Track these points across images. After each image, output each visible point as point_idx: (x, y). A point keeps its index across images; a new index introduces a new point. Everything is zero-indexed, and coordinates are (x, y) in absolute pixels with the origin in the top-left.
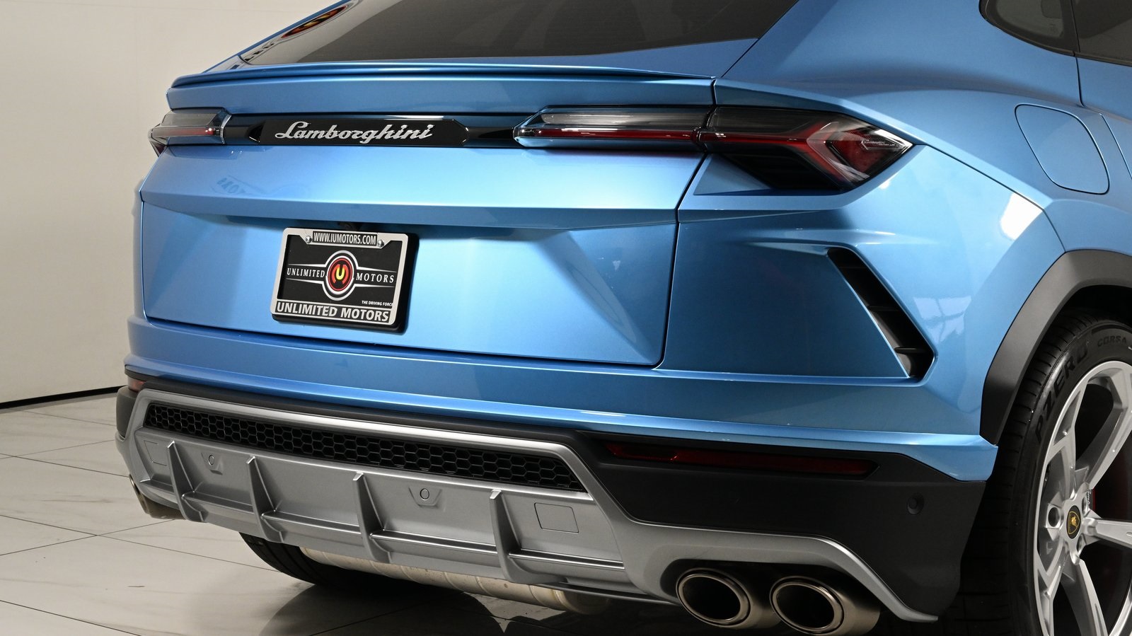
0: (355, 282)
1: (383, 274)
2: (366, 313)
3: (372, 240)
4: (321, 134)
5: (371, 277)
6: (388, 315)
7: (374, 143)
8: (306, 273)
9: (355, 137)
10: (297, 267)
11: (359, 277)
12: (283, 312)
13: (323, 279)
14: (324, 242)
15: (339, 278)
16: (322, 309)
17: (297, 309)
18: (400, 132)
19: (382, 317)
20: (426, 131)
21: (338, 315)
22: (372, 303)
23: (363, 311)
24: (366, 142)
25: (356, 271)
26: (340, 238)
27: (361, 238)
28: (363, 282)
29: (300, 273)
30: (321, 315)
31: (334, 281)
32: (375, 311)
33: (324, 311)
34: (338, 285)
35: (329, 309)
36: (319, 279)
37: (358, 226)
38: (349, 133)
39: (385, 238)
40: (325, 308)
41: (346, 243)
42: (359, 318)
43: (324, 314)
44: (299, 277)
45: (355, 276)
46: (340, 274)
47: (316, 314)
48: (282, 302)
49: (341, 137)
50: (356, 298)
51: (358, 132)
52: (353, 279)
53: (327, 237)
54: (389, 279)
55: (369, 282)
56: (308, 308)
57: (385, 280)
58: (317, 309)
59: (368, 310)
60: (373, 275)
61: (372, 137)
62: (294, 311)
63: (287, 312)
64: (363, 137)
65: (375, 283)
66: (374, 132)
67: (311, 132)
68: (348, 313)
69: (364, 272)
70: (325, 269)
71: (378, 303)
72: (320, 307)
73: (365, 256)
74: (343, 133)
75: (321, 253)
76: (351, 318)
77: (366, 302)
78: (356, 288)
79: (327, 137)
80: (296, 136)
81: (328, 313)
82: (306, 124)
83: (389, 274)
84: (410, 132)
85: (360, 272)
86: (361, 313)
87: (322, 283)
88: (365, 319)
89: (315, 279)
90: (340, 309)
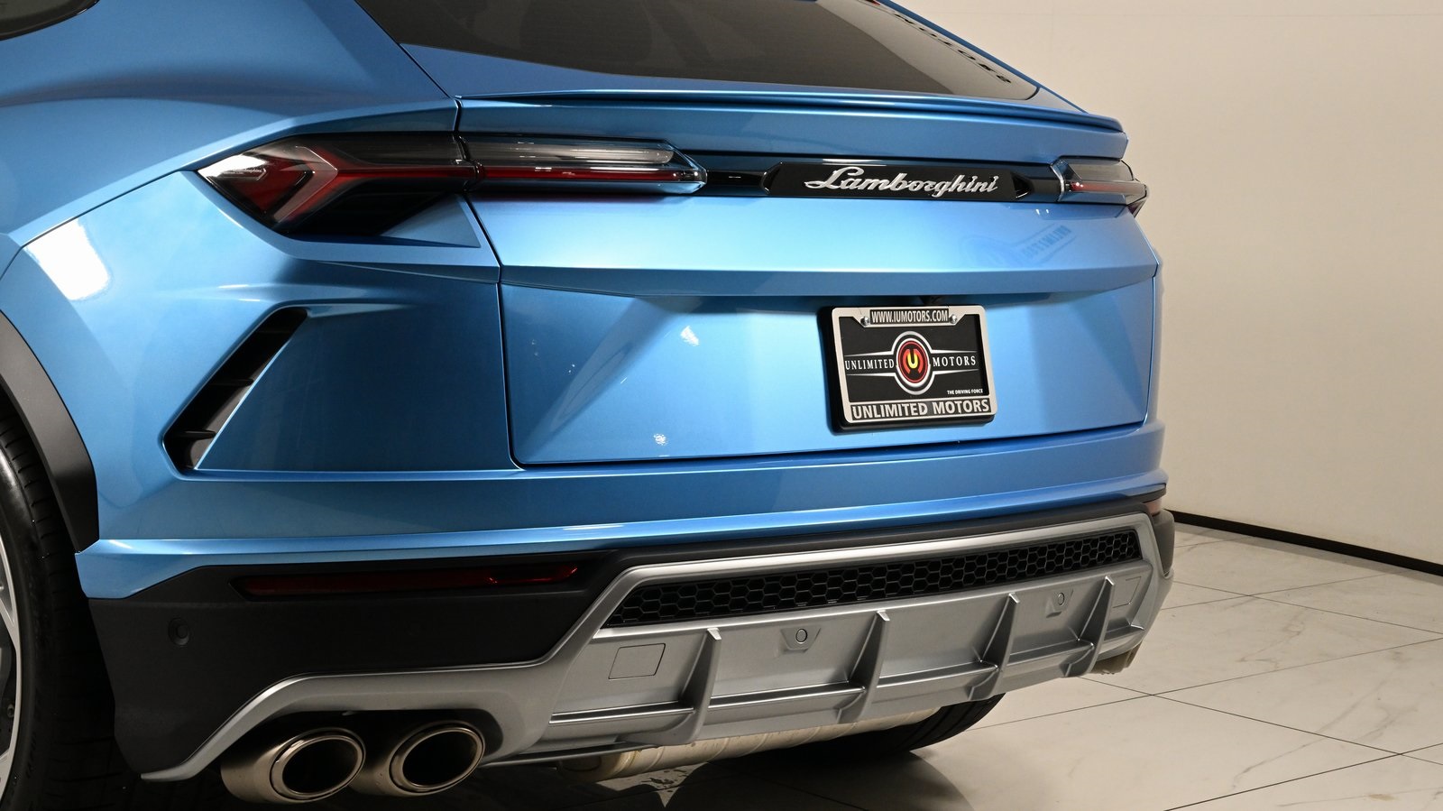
0: (933, 369)
1: (962, 355)
2: (962, 405)
3: (944, 316)
4: (884, 184)
5: (949, 361)
6: (988, 403)
7: (948, 197)
8: (870, 365)
9: (927, 189)
10: (857, 358)
11: (937, 362)
12: (863, 418)
13: (894, 370)
14: (886, 323)
15: (914, 366)
16: (909, 408)
17: (879, 412)
18: (970, 184)
19: (982, 407)
20: (993, 184)
21: (931, 412)
22: (958, 392)
23: (959, 403)
24: (938, 195)
25: (931, 356)
26: (904, 316)
27: (930, 314)
28: (942, 368)
29: (862, 365)
30: (910, 415)
31: (908, 371)
32: (971, 400)
33: (913, 409)
34: (915, 375)
35: (917, 407)
36: (889, 370)
37: (926, 300)
38: (922, 183)
39: (958, 313)
40: (912, 405)
41: (913, 322)
42: (956, 412)
43: (913, 414)
44: (863, 371)
45: (932, 362)
46: (913, 362)
47: (904, 415)
48: (857, 406)
49: (911, 189)
50: (940, 389)
51: (931, 183)
52: (929, 366)
53: (889, 315)
54: (970, 361)
55: (949, 367)
56: (891, 409)
57: (967, 363)
58: (903, 408)
59: (963, 401)
60: (952, 358)
61: (944, 188)
62: (876, 415)
63: (868, 418)
64: (936, 188)
65: (956, 367)
66: (948, 183)
67: (868, 181)
68: (941, 407)
69: (941, 356)
70: (893, 357)
71: (967, 392)
72: (906, 406)
73: (938, 336)
74: (914, 183)
75: (884, 337)
76: (947, 413)
77: (952, 392)
78: (936, 376)
79: (893, 188)
80: (843, 186)
81: (917, 411)
82: (861, 171)
83: (969, 355)
84: (978, 184)
85: (936, 356)
86: (956, 405)
87: (894, 375)
88: (963, 412)
89: (884, 370)
90: (930, 405)
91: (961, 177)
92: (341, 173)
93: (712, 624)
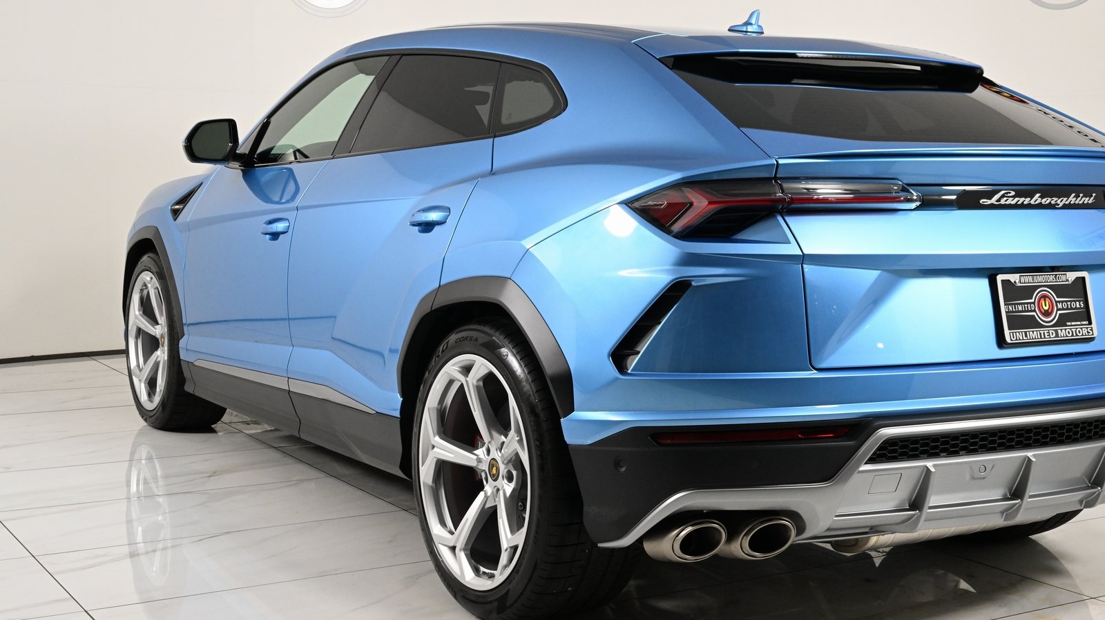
0: (1058, 310)
1: (1075, 301)
2: (1076, 331)
3: (1064, 278)
4: (1027, 201)
5: (1068, 305)
6: (1092, 330)
7: (1065, 207)
8: (1020, 308)
9: (1053, 202)
10: (1012, 304)
11: (1060, 306)
12: (1016, 340)
13: (1034, 311)
14: (1029, 283)
15: (1046, 308)
16: (1044, 333)
17: (1026, 336)
18: (1079, 199)
19: (1088, 332)
20: (1092, 198)
21: (1057, 335)
22: (1073, 323)
23: (1074, 330)
24: (1059, 206)
25: (1056, 302)
26: (1040, 279)
27: (1055, 277)
28: (1063, 309)
29: (1015, 308)
30: (1045, 338)
31: (1043, 311)
32: (1081, 328)
33: (1046, 334)
34: (1047, 314)
35: (1049, 332)
36: (1031, 311)
37: (1053, 269)
38: (1050, 199)
39: (1072, 276)
40: (1046, 332)
41: (1045, 282)
42: (1073, 335)
43: (1046, 337)
44: (1016, 312)
45: (1057, 306)
46: (1046, 306)
47: (1041, 338)
48: (1013, 333)
49: (1043, 203)
50: (1062, 321)
51: (1055, 199)
52: (1055, 308)
53: (1031, 278)
54: (1080, 305)
55: (1067, 309)
56: (1034, 334)
57: (1078, 306)
58: (1040, 334)
59: (1077, 329)
60: (1069, 303)
61: (1063, 202)
62: (1025, 338)
63: (1020, 339)
64: (1059, 202)
65: (1071, 309)
66: (1065, 199)
67: (1017, 199)
68: (1063, 333)
69: (1062, 302)
70: (1034, 303)
71: (1078, 323)
72: (1042, 332)
73: (1060, 290)
74: (1045, 199)
75: (1028, 291)
76: (1067, 336)
77: (1069, 324)
78: (1060, 314)
79: (1032, 202)
80: (1003, 202)
81: (1049, 335)
82: (1013, 193)
83: (1079, 301)
84: (1084, 199)
85: (1059, 302)
86: (1072, 332)
87: (1034, 313)
88: (1077, 335)
89: (1028, 311)
90: (1056, 331)
91: (1073, 195)
92: (710, 203)
93: (929, 462)
